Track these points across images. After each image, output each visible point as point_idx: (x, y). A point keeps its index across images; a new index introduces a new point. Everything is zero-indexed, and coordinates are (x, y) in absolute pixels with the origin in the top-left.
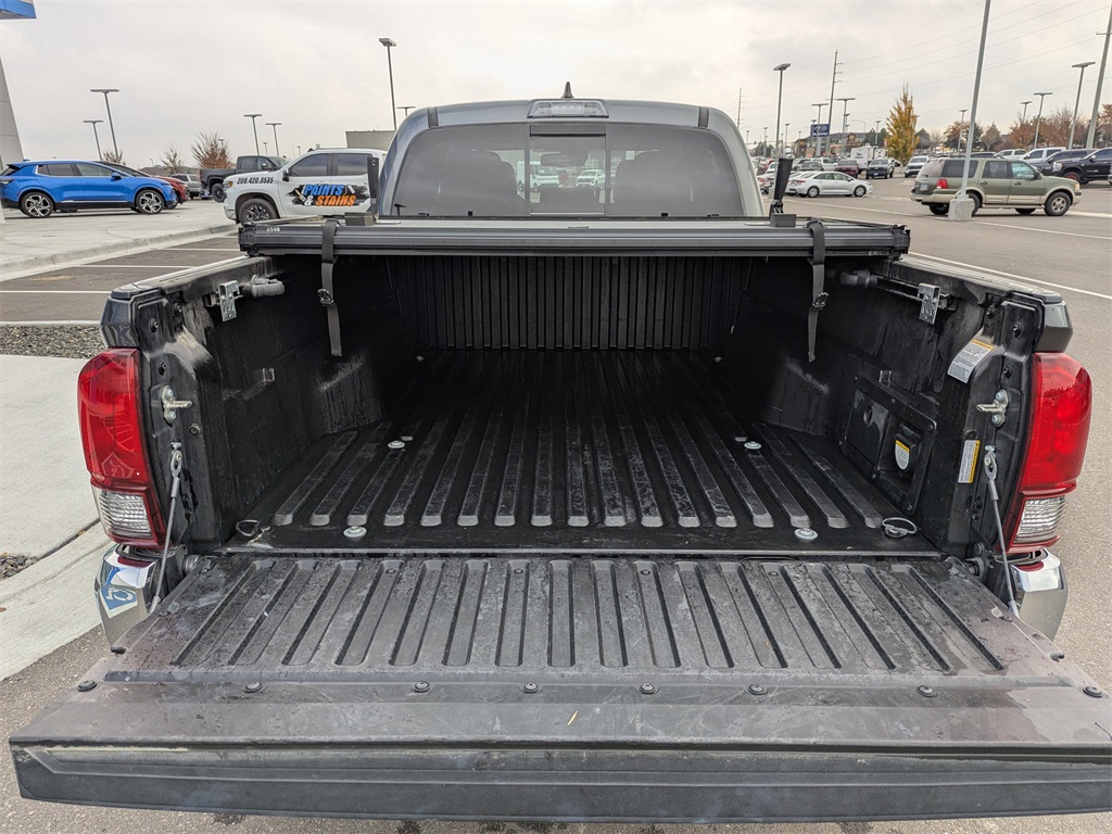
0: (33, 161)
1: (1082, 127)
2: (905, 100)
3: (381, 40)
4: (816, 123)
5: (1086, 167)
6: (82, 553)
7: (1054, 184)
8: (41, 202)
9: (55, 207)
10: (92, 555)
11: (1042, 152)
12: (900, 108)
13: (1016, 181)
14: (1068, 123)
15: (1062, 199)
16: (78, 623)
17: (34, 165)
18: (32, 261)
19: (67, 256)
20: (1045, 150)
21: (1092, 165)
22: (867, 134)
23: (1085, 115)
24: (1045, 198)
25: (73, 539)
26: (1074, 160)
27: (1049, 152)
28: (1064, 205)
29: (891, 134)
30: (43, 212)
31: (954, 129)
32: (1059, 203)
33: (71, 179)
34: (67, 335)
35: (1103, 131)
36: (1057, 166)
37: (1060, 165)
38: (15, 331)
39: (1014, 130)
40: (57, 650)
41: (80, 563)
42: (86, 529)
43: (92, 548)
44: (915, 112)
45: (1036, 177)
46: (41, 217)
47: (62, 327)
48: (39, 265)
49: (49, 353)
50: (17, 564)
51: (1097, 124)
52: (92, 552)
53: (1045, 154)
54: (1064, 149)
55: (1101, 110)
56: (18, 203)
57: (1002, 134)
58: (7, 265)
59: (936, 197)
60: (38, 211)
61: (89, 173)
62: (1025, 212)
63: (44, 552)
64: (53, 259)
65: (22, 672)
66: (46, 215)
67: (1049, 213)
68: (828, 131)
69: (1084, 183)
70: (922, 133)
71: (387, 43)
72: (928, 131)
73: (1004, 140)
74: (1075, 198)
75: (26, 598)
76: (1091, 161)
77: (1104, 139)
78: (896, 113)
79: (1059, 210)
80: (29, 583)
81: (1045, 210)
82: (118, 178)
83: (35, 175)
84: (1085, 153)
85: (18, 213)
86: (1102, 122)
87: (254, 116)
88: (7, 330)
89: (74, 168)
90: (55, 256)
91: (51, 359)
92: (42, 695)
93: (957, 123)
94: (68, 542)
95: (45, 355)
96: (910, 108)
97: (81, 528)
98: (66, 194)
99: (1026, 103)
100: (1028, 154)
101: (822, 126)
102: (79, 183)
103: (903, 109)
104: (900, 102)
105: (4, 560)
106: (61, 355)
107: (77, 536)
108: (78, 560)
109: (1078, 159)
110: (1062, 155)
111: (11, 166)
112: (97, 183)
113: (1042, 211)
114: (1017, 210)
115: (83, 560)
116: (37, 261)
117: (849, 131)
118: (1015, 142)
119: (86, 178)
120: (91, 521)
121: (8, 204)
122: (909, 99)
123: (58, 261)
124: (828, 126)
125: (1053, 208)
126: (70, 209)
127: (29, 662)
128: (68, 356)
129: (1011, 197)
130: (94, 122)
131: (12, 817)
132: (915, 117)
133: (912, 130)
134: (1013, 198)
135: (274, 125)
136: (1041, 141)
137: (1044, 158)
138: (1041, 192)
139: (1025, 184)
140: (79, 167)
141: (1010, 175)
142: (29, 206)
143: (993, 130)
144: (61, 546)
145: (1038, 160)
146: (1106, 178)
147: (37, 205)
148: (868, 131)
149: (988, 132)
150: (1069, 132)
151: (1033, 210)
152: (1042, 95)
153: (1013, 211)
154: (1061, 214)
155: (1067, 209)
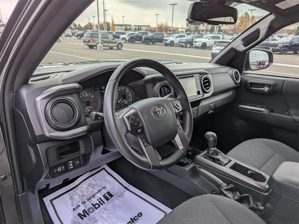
15: (120, 45)
24: (117, 44)
28: (121, 47)
45: (114, 39)
59: (90, 44)
67: (118, 49)
74: (123, 45)
113: (116, 48)
114: (110, 48)
125: (119, 47)
134: (109, 44)
138: (115, 43)
139: (111, 41)
141: (108, 38)
143: (79, 25)
151: (114, 48)
152: (94, 17)
153: (109, 48)
154: (121, 49)
155: (122, 48)
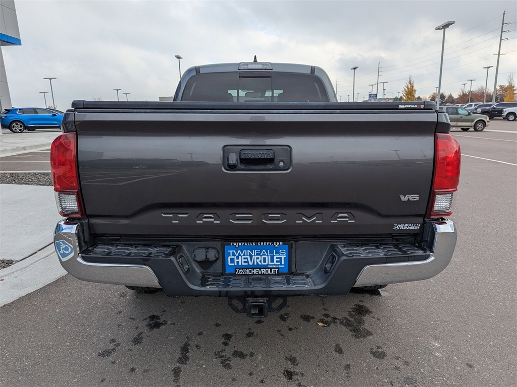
0: (16, 107)
1: (490, 95)
2: (410, 83)
3: (176, 56)
4: (371, 93)
5: (492, 111)
6: (38, 259)
7: (477, 117)
8: (19, 126)
9: (26, 128)
10: (42, 260)
11: (472, 105)
12: (408, 87)
13: (460, 116)
14: (483, 93)
15: (481, 124)
16: (36, 284)
17: (17, 109)
18: (15, 149)
19: (31, 147)
20: (473, 104)
21: (494, 110)
22: (394, 99)
23: (491, 90)
24: (474, 123)
25: (34, 254)
26: (486, 108)
27: (475, 105)
28: (482, 127)
29: (405, 98)
30: (20, 130)
31: (433, 96)
32: (480, 125)
33: (33, 115)
34: (31, 177)
35: (500, 97)
36: (479, 110)
37: (480, 110)
38: (8, 175)
39: (460, 96)
40: (27, 295)
41: (37, 263)
42: (40, 250)
43: (43, 257)
44: (415, 88)
45: (469, 114)
46: (19, 133)
47: (29, 173)
48: (18, 151)
49: (23, 183)
50: (9, 263)
51: (497, 94)
52: (43, 258)
53: (473, 105)
54: (482, 103)
55: (498, 87)
56: (8, 126)
57: (454, 98)
58: (3, 151)
60: (18, 130)
61: (41, 113)
62: (465, 130)
63: (21, 259)
64: (24, 148)
65: (12, 303)
66: (21, 132)
67: (476, 130)
68: (376, 97)
69: (491, 118)
70: (419, 98)
71: (178, 57)
72: (421, 97)
73: (456, 100)
74: (487, 123)
75: (13, 275)
76: (494, 108)
77: (500, 100)
78: (406, 89)
79: (480, 129)
80: (15, 270)
81: (474, 128)
82: (55, 115)
83: (17, 114)
84: (491, 105)
85: (9, 131)
86: (498, 93)
87: (117, 90)
88: (4, 175)
89: (35, 110)
90: (25, 147)
91: (24, 186)
92: (21, 311)
93: (434, 93)
94: (32, 255)
95: (21, 184)
96: (413, 87)
97: (38, 249)
98: (31, 122)
99: (465, 84)
100: (466, 106)
101: (374, 94)
102: (37, 117)
103: (409, 86)
104: (408, 84)
105: (3, 261)
106: (29, 184)
107: (36, 253)
108: (36, 262)
109: (488, 108)
110: (481, 106)
111: (6, 110)
112: (45, 117)
113: (473, 129)
114: (462, 129)
115: (39, 262)
116: (17, 149)
117: (386, 97)
118: (461, 101)
119: (40, 115)
120: (42, 247)
121: (4, 127)
122: (412, 82)
123: (27, 149)
124: (376, 95)
125: (478, 128)
126: (32, 129)
127: (15, 299)
128: (32, 184)
129: (458, 123)
130: (44, 93)
131: (8, 355)
132: (415, 91)
133: (413, 96)
134: (459, 124)
135: (127, 94)
136: (472, 101)
137: (473, 107)
138: (472, 121)
139: (464, 117)
140: (38, 111)
141: (457, 113)
142: (13, 127)
143: (450, 97)
144: (29, 257)
145: (470, 108)
146: (501, 116)
147: (17, 127)
148: (394, 97)
149: (449, 97)
150: (484, 97)
151: (469, 129)
152: (471, 80)
153: (460, 129)
154: (481, 131)
155: (484, 128)
